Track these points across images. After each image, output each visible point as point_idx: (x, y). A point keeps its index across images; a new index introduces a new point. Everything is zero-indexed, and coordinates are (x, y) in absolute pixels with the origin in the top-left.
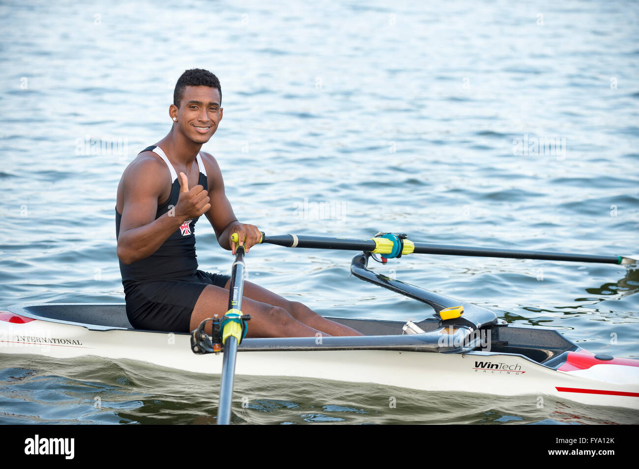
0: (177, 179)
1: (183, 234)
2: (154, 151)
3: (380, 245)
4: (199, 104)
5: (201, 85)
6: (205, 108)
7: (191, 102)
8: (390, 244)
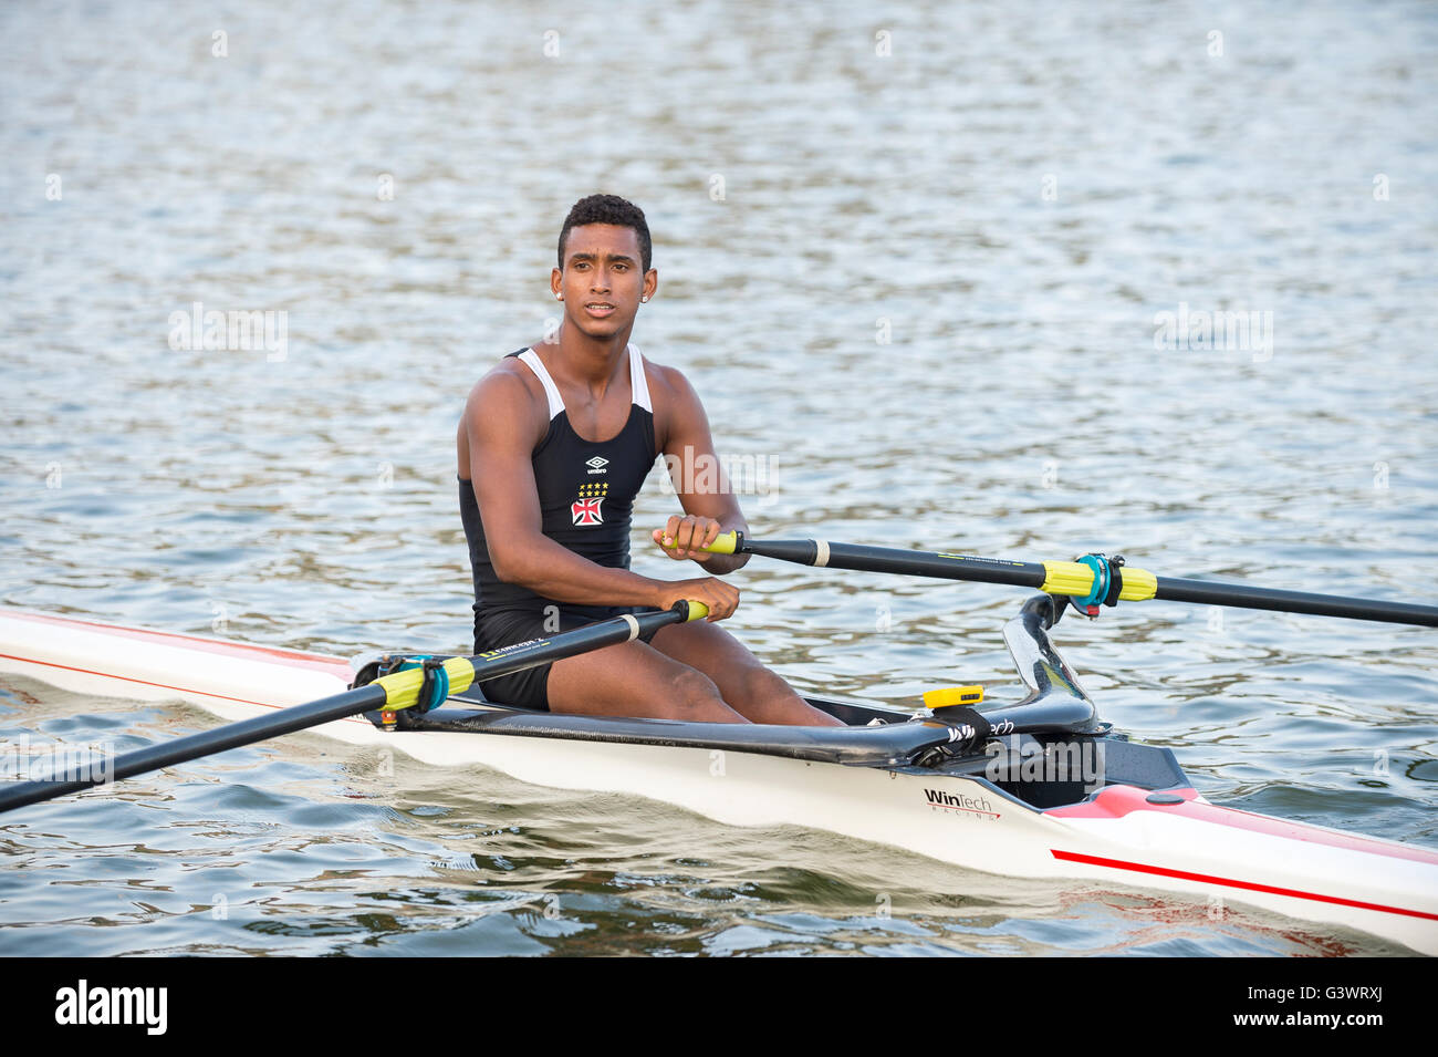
0: (563, 413)
1: (577, 521)
2: (520, 356)
3: (1056, 578)
4: (591, 259)
5: (595, 221)
6: (601, 266)
7: (576, 256)
8: (1089, 576)
